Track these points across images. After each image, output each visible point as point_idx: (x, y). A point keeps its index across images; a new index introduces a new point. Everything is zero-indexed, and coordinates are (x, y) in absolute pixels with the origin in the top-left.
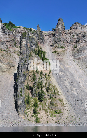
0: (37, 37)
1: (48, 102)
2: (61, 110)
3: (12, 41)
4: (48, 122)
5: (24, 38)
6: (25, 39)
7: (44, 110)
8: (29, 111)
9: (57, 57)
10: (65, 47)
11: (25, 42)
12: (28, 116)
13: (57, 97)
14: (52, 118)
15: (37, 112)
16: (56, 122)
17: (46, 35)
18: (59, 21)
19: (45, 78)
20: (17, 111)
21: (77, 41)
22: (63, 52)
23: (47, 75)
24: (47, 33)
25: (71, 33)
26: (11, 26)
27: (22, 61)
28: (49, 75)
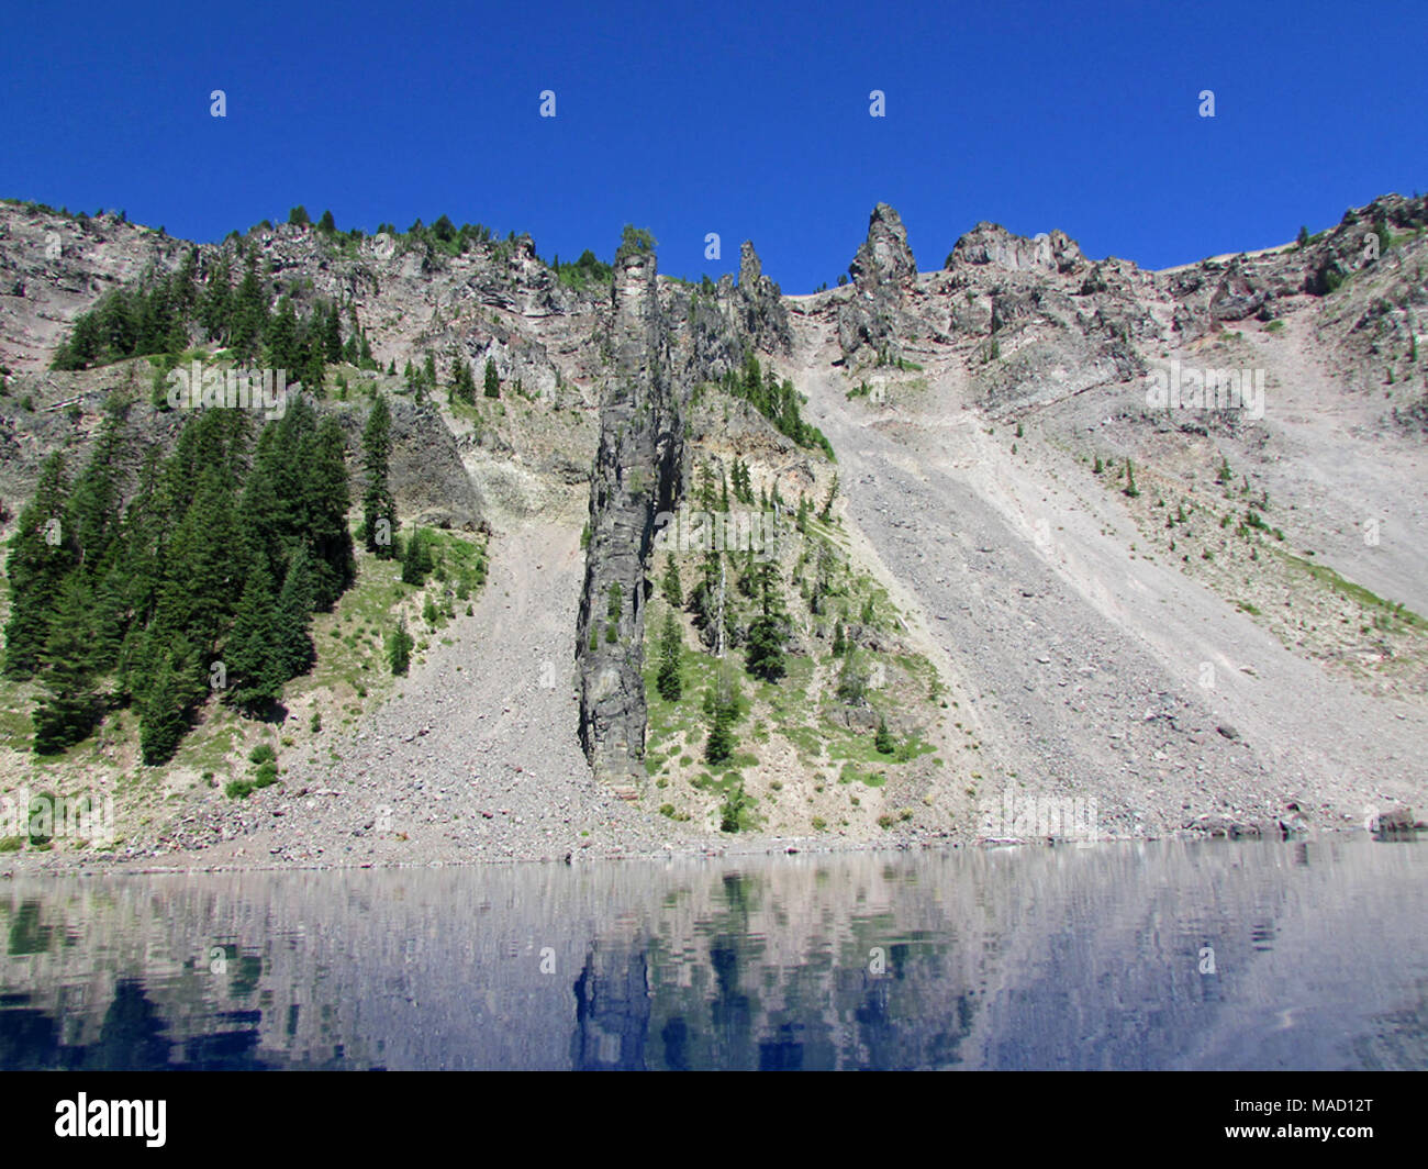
0: (741, 312)
1: (819, 683)
2: (918, 731)
3: (592, 344)
4: (819, 825)
5: (635, 260)
6: (640, 265)
7: (790, 734)
8: (675, 750)
9: (876, 418)
10: (922, 364)
11: (644, 284)
12: (662, 784)
13: (885, 644)
14: (857, 795)
15: (734, 750)
16: (885, 823)
17: (802, 313)
18: (877, 224)
19: (799, 529)
20: (585, 751)
21: (996, 325)
22: (910, 390)
23: (811, 517)
24: (807, 301)
25: (953, 286)
26: (589, 276)
27: (624, 407)
28: (824, 518)
